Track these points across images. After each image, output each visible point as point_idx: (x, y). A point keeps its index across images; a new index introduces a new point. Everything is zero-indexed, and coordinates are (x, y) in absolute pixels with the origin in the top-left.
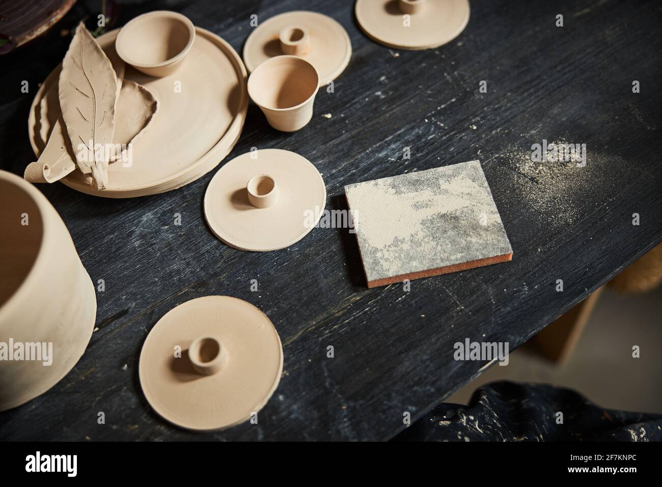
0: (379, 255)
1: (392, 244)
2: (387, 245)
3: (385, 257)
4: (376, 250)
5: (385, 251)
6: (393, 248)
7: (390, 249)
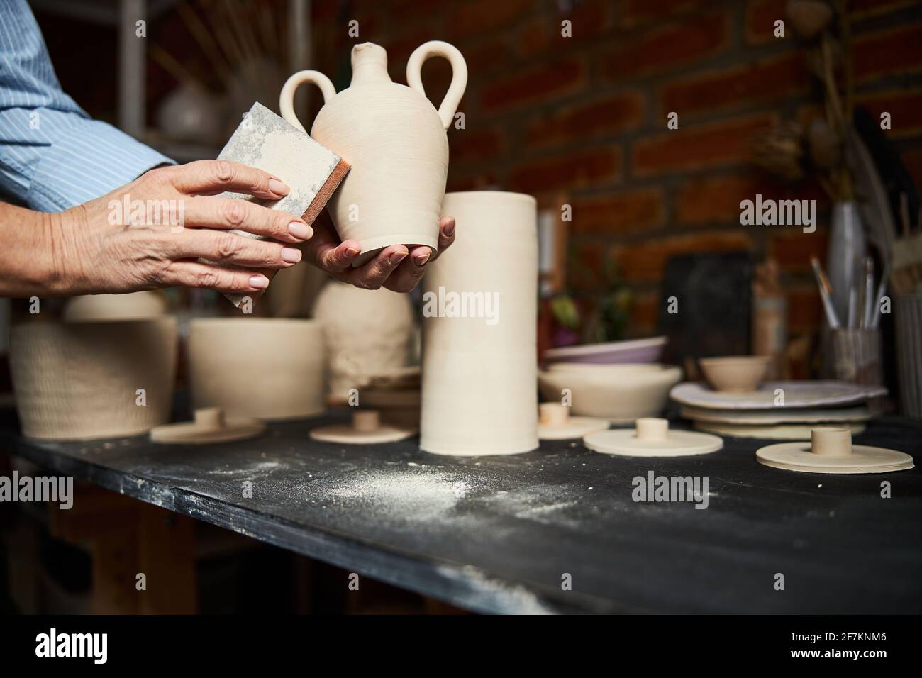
0: (264, 129)
1: (260, 149)
2: (263, 145)
3: (257, 132)
4: (268, 131)
5: (261, 137)
6: (256, 146)
7: (259, 143)
